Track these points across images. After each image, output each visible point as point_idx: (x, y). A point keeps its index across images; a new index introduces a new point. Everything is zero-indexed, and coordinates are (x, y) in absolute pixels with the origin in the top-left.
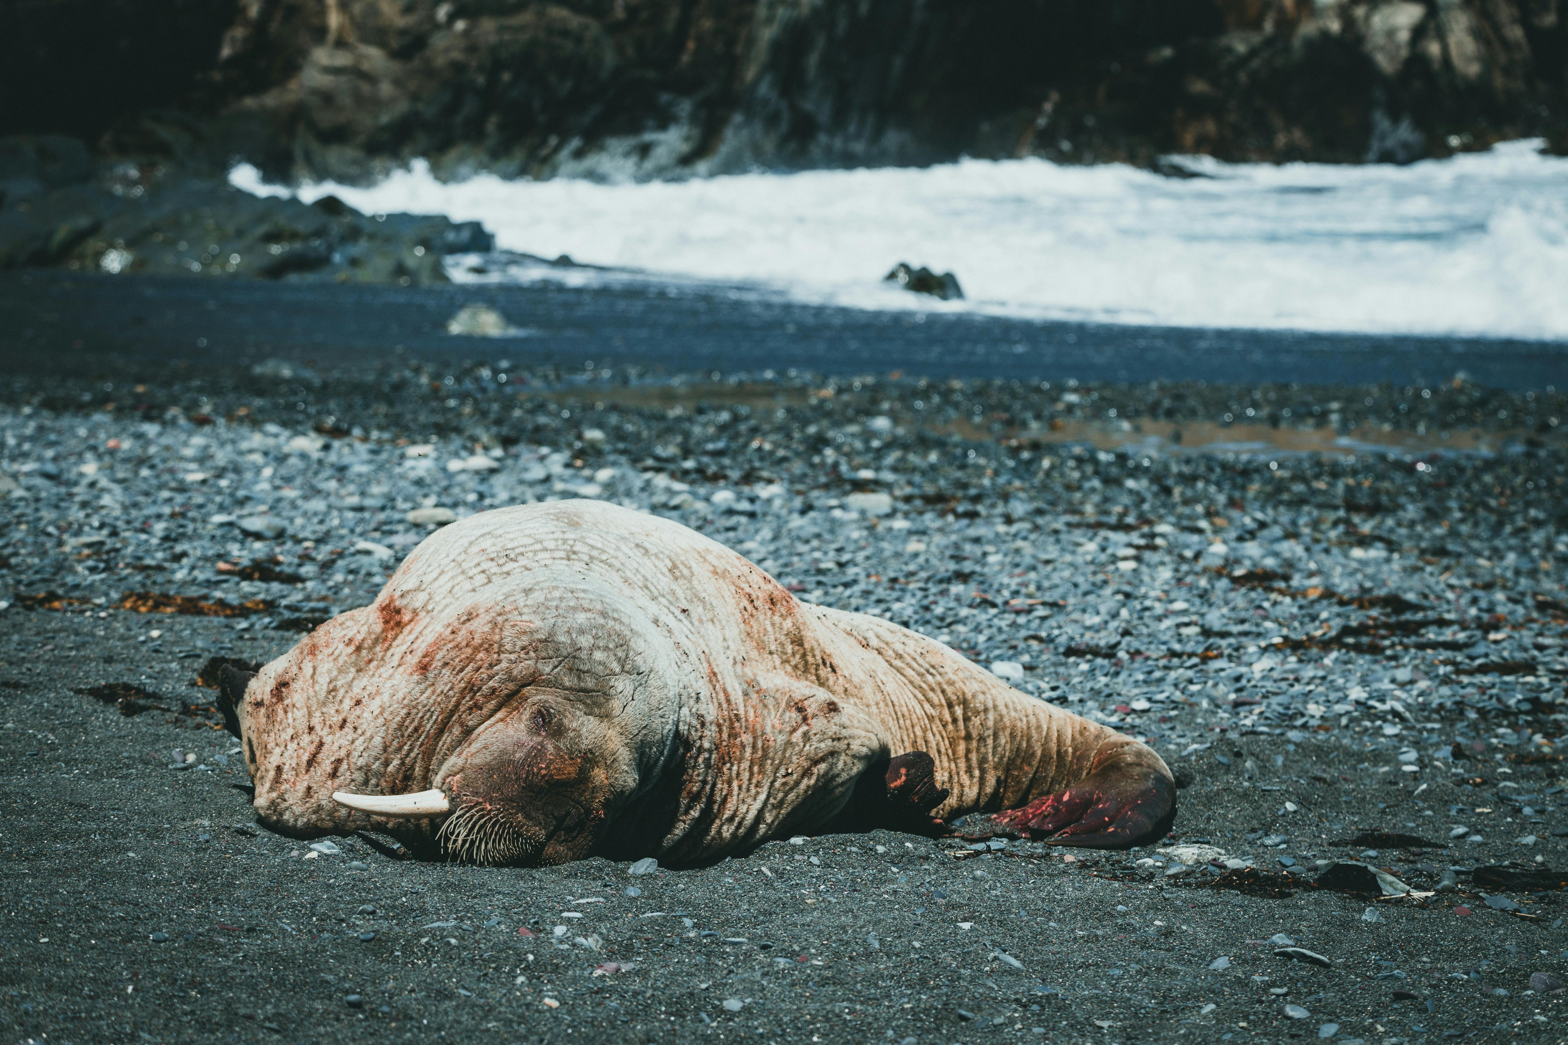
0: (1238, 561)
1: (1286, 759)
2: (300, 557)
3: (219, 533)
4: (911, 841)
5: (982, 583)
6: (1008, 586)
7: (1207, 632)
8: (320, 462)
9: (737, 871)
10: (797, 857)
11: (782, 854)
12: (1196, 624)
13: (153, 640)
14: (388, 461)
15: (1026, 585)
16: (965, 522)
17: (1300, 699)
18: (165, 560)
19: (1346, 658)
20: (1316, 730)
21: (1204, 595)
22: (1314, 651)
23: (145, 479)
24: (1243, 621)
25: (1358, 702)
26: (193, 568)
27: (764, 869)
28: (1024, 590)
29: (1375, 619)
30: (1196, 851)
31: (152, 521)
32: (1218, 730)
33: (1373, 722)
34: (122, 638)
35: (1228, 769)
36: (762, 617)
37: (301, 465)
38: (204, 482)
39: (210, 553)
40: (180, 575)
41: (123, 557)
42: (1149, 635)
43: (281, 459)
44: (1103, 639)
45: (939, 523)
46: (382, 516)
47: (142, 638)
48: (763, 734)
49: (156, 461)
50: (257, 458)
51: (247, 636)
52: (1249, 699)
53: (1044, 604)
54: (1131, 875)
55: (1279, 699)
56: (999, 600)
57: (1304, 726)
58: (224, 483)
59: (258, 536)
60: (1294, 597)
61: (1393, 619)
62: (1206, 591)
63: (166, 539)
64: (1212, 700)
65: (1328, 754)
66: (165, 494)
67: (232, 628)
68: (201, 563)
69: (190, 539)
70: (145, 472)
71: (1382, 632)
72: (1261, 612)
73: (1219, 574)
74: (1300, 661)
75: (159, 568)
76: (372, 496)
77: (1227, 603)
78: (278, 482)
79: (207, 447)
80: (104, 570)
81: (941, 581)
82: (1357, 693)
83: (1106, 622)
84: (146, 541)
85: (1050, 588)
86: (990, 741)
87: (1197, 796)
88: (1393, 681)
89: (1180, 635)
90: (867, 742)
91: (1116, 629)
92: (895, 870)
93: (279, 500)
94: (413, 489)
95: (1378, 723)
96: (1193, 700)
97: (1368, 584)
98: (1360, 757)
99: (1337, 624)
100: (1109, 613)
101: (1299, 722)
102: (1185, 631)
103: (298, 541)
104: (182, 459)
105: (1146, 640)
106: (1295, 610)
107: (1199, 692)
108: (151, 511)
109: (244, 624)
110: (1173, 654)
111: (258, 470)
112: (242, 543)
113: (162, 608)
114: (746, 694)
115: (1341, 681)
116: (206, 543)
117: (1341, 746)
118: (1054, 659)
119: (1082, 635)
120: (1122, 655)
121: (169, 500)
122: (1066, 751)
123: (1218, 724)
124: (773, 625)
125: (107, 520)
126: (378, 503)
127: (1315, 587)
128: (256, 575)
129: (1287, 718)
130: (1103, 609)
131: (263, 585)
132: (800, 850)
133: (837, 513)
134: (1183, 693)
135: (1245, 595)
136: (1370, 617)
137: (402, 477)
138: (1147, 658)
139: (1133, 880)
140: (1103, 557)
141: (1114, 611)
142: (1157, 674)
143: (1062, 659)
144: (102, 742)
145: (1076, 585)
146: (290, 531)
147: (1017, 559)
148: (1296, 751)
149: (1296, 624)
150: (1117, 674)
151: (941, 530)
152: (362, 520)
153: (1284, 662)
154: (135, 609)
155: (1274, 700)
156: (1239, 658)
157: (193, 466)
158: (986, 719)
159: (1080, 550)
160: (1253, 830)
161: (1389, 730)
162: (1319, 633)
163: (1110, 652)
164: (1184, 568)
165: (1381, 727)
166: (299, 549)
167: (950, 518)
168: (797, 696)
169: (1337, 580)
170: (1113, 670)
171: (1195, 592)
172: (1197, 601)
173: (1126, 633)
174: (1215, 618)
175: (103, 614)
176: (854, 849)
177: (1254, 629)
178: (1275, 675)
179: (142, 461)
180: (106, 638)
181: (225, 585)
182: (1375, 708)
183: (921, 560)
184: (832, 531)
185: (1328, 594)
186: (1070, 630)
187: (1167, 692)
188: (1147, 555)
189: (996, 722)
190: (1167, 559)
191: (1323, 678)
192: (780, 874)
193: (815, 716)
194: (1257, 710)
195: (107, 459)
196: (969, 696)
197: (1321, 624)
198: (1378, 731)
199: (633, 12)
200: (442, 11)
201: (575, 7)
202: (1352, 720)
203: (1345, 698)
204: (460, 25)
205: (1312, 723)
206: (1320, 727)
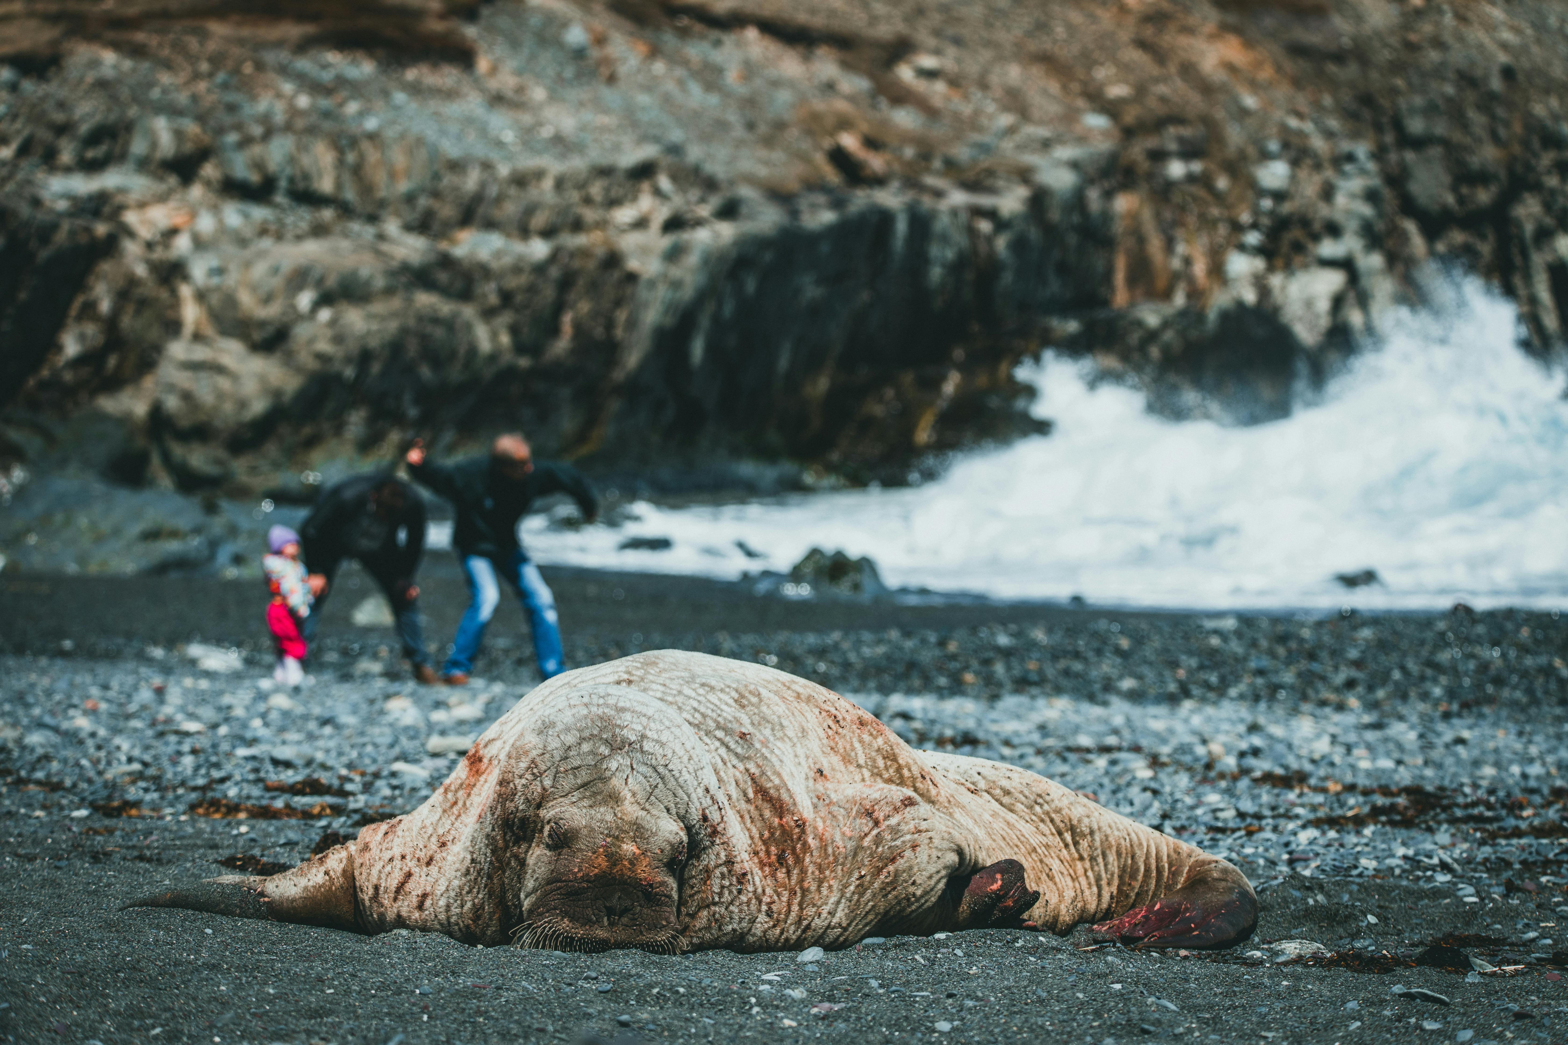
0: (1251, 770)
1: (1353, 896)
4: (1042, 936)
7: (1241, 815)
10: (944, 949)
11: (930, 947)
12: (1229, 809)
13: (243, 834)
17: (1351, 857)
19: (1383, 830)
21: (1228, 792)
22: (1350, 826)
24: (1274, 808)
25: (1405, 857)
27: (916, 957)
29: (1400, 804)
30: (1298, 946)
31: (176, 756)
33: (1424, 872)
36: (848, 735)
39: (250, 777)
40: (233, 793)
48: (833, 842)
52: (1302, 857)
54: (1243, 962)
55: (1331, 857)
57: (1360, 875)
59: (288, 765)
64: (1267, 859)
65: (1389, 892)
68: (244, 785)
71: (1413, 812)
73: (1236, 777)
74: (1340, 834)
77: (1254, 796)
78: (274, 729)
80: (156, 791)
82: (1401, 851)
86: (1100, 860)
88: (1435, 843)
89: (1217, 817)
92: (1032, 958)
95: (1429, 873)
96: (1250, 859)
97: (1385, 782)
98: (1421, 894)
99: (1365, 809)
101: (1356, 872)
102: (1221, 815)
105: (1187, 822)
106: (1321, 799)
107: (1254, 855)
110: (1216, 830)
114: (815, 807)
115: (1384, 846)
117: (1400, 887)
123: (1277, 875)
124: (861, 742)
127: (1334, 785)
128: (307, 790)
129: (1343, 870)
132: (945, 943)
135: (1267, 791)
136: (1397, 803)
139: (1247, 965)
148: (1359, 891)
149: (1326, 808)
153: (1323, 834)
155: (1327, 859)
156: (1281, 832)
158: (1093, 840)
160: (1339, 937)
161: (1441, 878)
162: (1350, 814)
165: (1432, 876)
168: (868, 804)
169: (1353, 780)
171: (1219, 790)
172: (1225, 796)
174: (1247, 806)
176: (995, 942)
177: (1287, 813)
178: (1321, 842)
179: (127, 717)
182: (1423, 862)
185: (1350, 788)
188: (1159, 768)
189: (1102, 842)
190: (1179, 770)
191: (1367, 845)
192: (932, 961)
193: (887, 817)
194: (1313, 865)
196: (1075, 822)
197: (1351, 808)
198: (1430, 879)
199: (507, 297)
200: (305, 300)
201: (446, 292)
202: (1404, 871)
203: (1393, 856)
204: (325, 315)
205: (1366, 873)
206: (1374, 876)
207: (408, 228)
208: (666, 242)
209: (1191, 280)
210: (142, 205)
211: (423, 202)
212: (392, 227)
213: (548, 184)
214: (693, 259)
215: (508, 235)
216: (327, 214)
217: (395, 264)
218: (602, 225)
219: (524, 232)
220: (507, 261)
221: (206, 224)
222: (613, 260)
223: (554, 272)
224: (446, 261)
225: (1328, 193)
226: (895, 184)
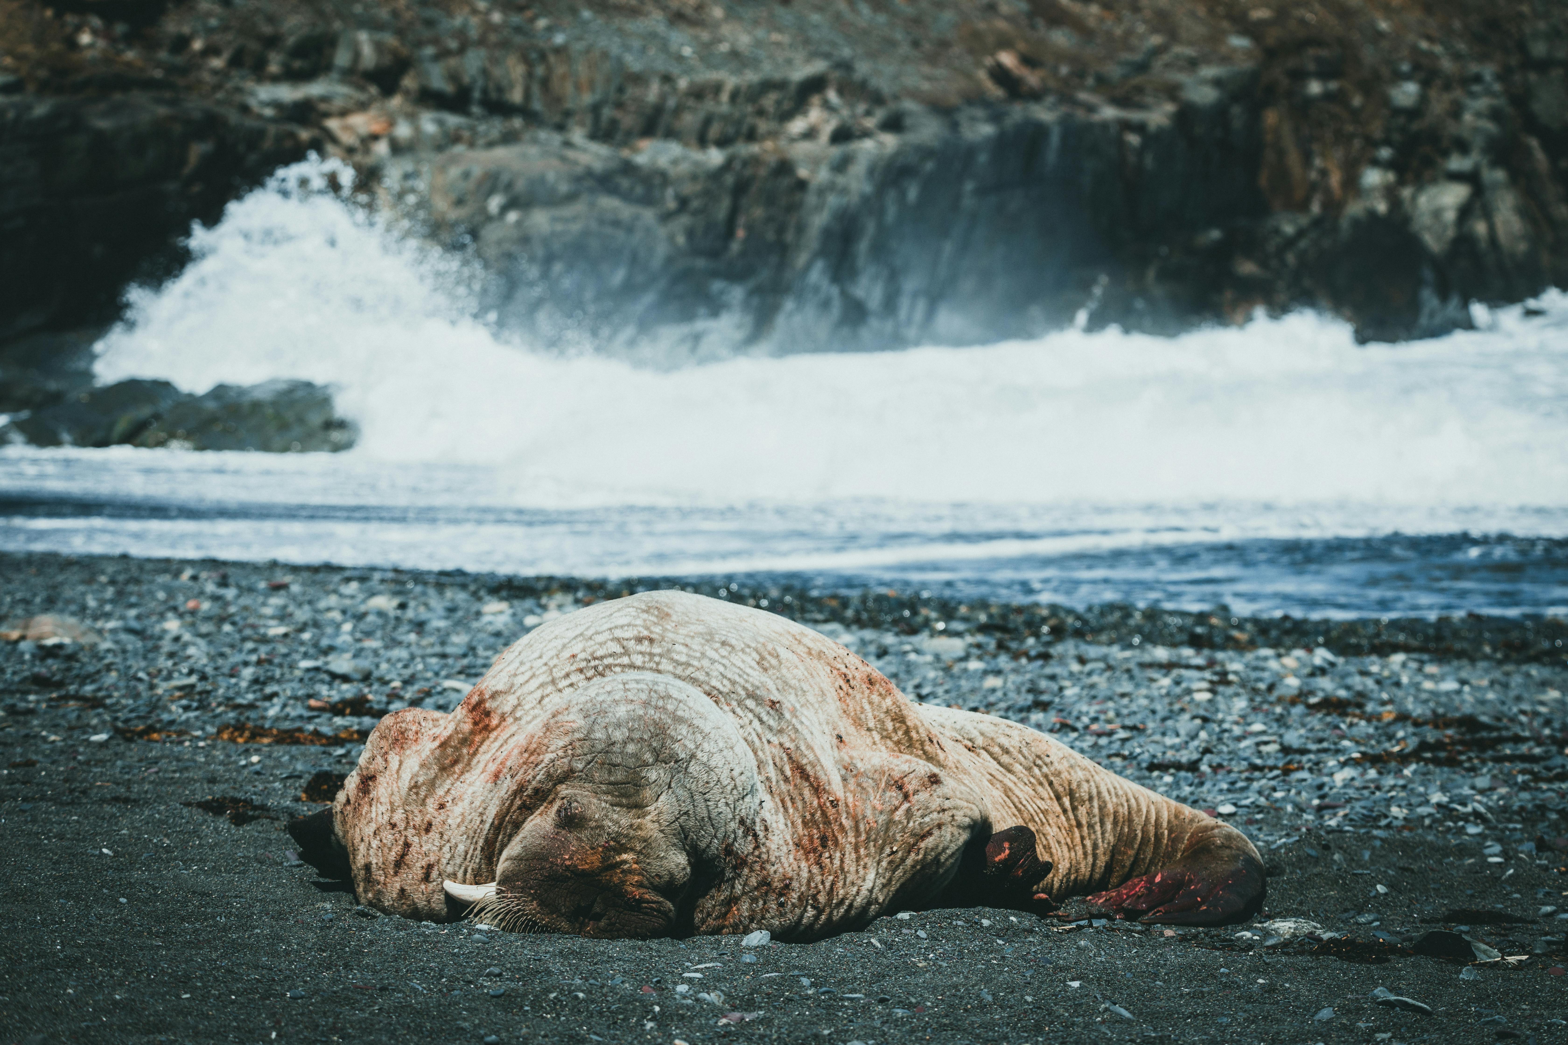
0: (1312, 693)
1: (1372, 854)
2: (388, 696)
3: (307, 676)
4: (1015, 915)
5: (1061, 711)
6: (1087, 713)
7: (1286, 750)
8: (397, 619)
9: (847, 943)
10: (904, 931)
11: (890, 929)
12: (1274, 742)
13: (252, 764)
14: (464, 617)
15: (1104, 712)
16: (1039, 663)
17: (1383, 803)
18: (256, 700)
19: (1425, 770)
20: (1400, 830)
21: (1280, 720)
22: (1393, 764)
23: (228, 634)
24: (1321, 741)
25: (1439, 805)
26: (284, 706)
27: (873, 940)
28: (1102, 717)
29: (1450, 737)
30: (1293, 925)
31: (240, 667)
32: (1304, 830)
33: (1455, 822)
34: (222, 763)
35: (1316, 861)
36: (859, 696)
37: (380, 621)
38: (286, 635)
39: (300, 693)
40: (272, 712)
41: (215, 697)
42: (1230, 753)
43: (360, 617)
44: (1185, 757)
45: (1013, 665)
46: (465, 662)
47: (243, 763)
48: (864, 817)
49: (237, 619)
50: (336, 615)
51: (344, 761)
52: (1333, 803)
53: (1124, 727)
54: (1230, 945)
55: (1363, 803)
56: (1079, 725)
57: (1389, 826)
58: (306, 636)
59: (345, 678)
60: (1369, 720)
61: (1468, 737)
62: (1282, 715)
63: (256, 681)
64: (1296, 805)
65: (1413, 849)
66: (249, 645)
67: (330, 754)
68: (292, 702)
69: (279, 682)
70: (227, 628)
71: (1460, 748)
72: (1338, 732)
73: (1293, 702)
74: (1380, 773)
75: (251, 706)
76: (454, 645)
77: (1303, 725)
78: (358, 635)
79: (285, 607)
80: (197, 709)
81: (1021, 710)
82: (1437, 797)
83: (1187, 743)
84: (236, 684)
85: (1129, 715)
86: (1098, 827)
87: (1288, 882)
88: (1473, 787)
89: (1260, 752)
90: (969, 813)
91: (1197, 748)
92: (1000, 942)
93: (362, 650)
94: (492, 640)
95: (1461, 823)
96: (1278, 805)
97: (1441, 711)
98: (1446, 851)
99: (1412, 743)
100: (1188, 735)
101: (1383, 822)
102: (1264, 749)
103: (384, 682)
104: (261, 616)
105: (1227, 757)
106: (1371, 730)
107: (1284, 799)
108: (237, 658)
109: (340, 751)
110: (1254, 767)
111: (338, 626)
112: (330, 684)
113: (258, 739)
114: (844, 779)
115: (1421, 789)
116: (296, 685)
117: (1426, 842)
118: (1137, 773)
119: (1164, 753)
120: (1204, 768)
121: (254, 651)
122: (1163, 834)
123: (1302, 825)
124: (871, 703)
125: (196, 667)
126: (460, 651)
127: (1390, 712)
128: (348, 711)
129: (1371, 819)
130: (1182, 732)
131: (355, 720)
132: (908, 924)
133: (912, 657)
134: (1267, 799)
135: (1321, 720)
136: (1446, 736)
137: (479, 630)
138: (1230, 772)
139: (1233, 950)
140: (1178, 690)
141: (1193, 733)
142: (1240, 784)
143: (1147, 774)
144: (216, 844)
145: (1154, 712)
146: (376, 674)
147: (1093, 692)
148: (1382, 847)
149: (1373, 742)
150: (1202, 784)
151: (1015, 671)
152: (446, 666)
153: (1363, 774)
154: (233, 740)
155: (1358, 806)
156: (1319, 770)
157: (272, 622)
159: (1154, 685)
160: (1346, 910)
161: (1472, 830)
162: (1396, 749)
163: (1193, 766)
164: (1258, 699)
165: (1463, 827)
166: (387, 689)
167: (1024, 661)
168: (897, 775)
169: (1410, 706)
170: (1196, 781)
171: (1271, 717)
172: (1275, 725)
173: (1207, 751)
174: (1293, 738)
175: (201, 744)
176: (960, 923)
177: (1332, 747)
178: (1357, 783)
179: (221, 620)
180: (207, 763)
181: (317, 720)
182: (1457, 810)
183: (999, 694)
184: (908, 672)
185: (1403, 717)
186: (1152, 748)
187: (1251, 798)
188: (1221, 689)
189: (1100, 809)
190: (1241, 691)
191: (1404, 787)
192: (889, 946)
193: (916, 792)
194: (1341, 813)
195: (188, 619)
197: (1398, 742)
198: (1461, 831)
199: (683, 203)
200: (494, 203)
201: (627, 197)
202: (1435, 821)
203: (1427, 802)
204: (512, 216)
205: (1396, 823)
206: (1404, 827)
207: (594, 136)
208: (836, 151)
209: (1327, 191)
210: (343, 113)
211: (607, 112)
212: (578, 135)
213: (725, 97)
214: (858, 169)
215: (686, 144)
216: (517, 123)
217: (579, 170)
218: (773, 135)
219: (702, 141)
220: (684, 168)
221: (403, 131)
222: (785, 167)
223: (729, 179)
224: (628, 168)
225: (1456, 111)
226: (1050, 99)
